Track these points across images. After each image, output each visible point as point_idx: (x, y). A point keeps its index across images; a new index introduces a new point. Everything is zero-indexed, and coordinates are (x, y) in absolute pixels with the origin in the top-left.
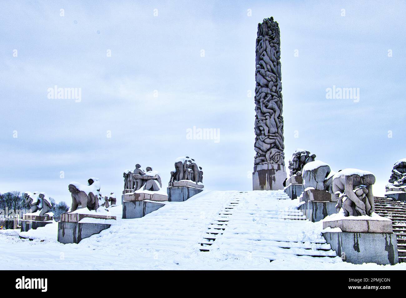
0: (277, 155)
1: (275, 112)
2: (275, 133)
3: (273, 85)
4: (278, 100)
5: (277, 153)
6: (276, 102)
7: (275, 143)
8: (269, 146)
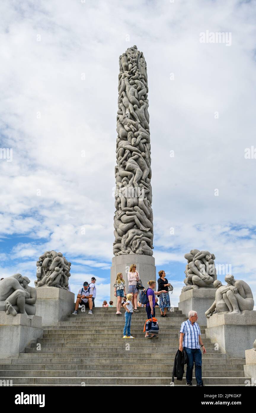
0: (137, 238)
1: (135, 174)
2: (133, 206)
3: (132, 136)
4: (139, 157)
5: (136, 236)
6: (136, 160)
7: (133, 221)
8: (125, 226)
